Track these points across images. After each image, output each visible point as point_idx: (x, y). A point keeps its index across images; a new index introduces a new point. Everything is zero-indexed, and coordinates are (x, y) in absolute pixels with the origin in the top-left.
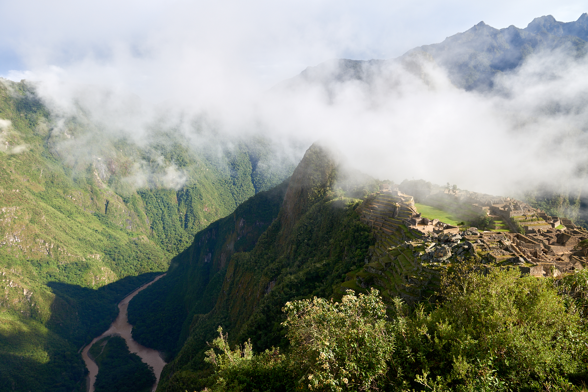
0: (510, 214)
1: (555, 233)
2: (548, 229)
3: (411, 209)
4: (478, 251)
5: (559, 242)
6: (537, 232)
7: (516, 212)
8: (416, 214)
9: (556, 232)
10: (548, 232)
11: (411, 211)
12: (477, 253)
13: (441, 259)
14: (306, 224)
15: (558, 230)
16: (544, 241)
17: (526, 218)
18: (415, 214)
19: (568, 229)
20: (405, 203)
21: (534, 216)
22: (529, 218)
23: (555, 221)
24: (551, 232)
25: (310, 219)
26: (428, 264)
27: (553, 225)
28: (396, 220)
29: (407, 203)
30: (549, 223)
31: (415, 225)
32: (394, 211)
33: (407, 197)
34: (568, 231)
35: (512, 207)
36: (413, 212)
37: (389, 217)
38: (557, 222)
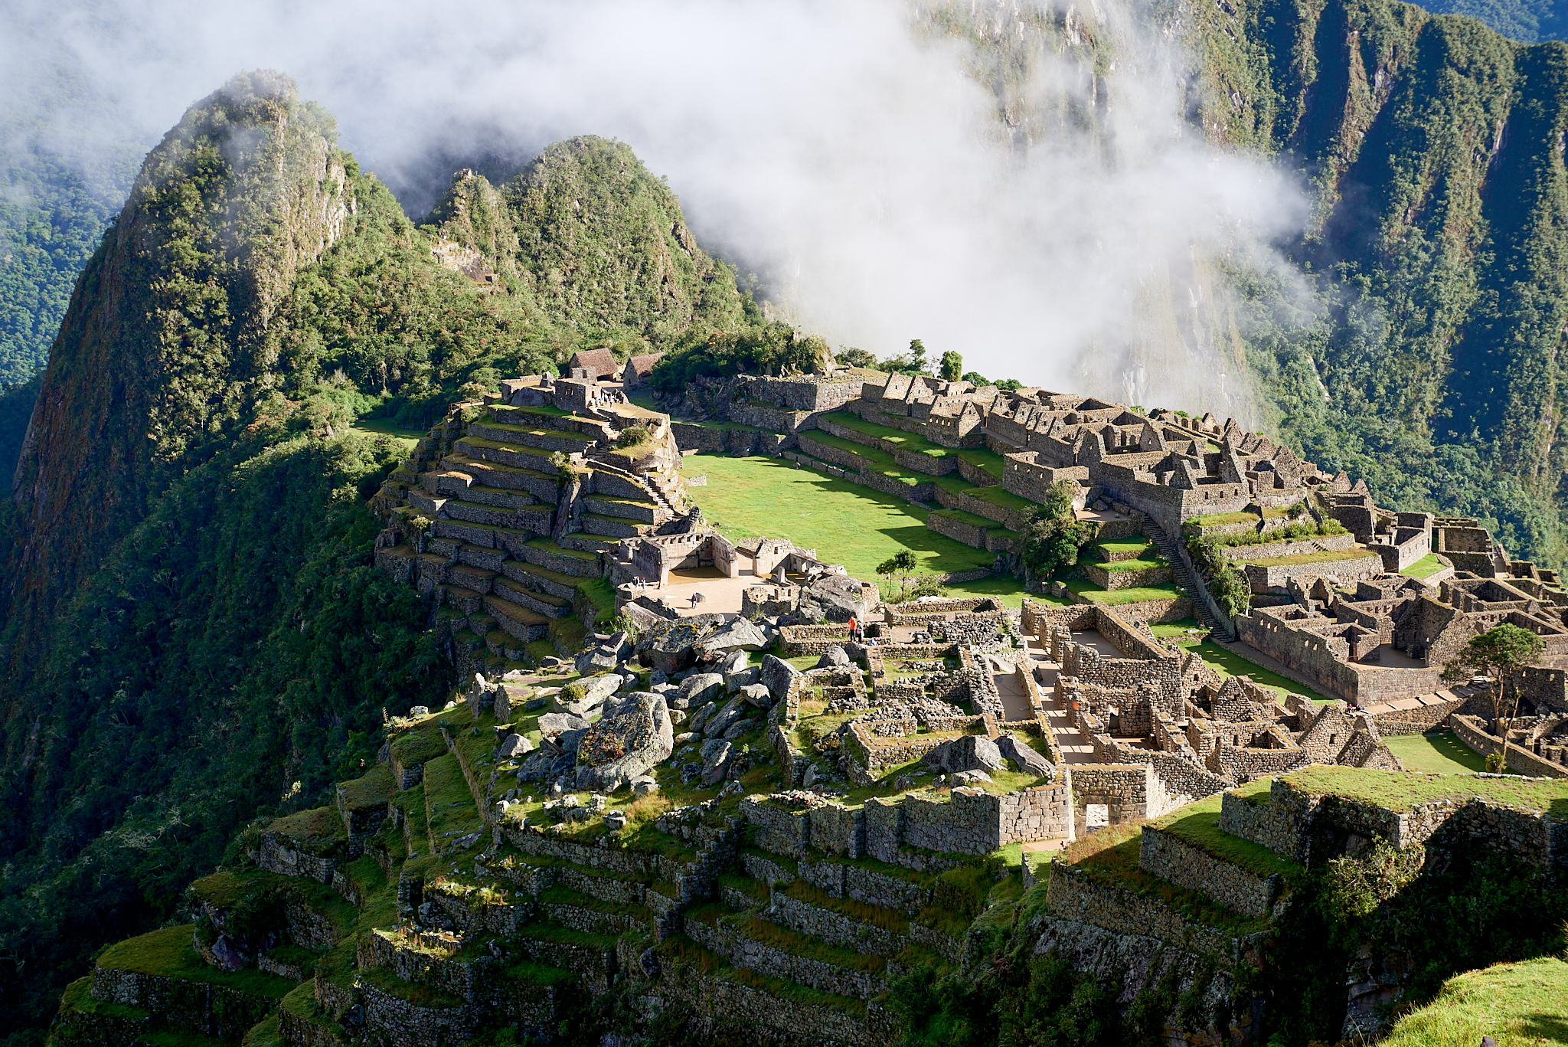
0: (1180, 505)
1: (1391, 600)
2: (1364, 577)
3: (651, 483)
4: (807, 714)
5: (1401, 644)
6: (1307, 596)
7: (1213, 489)
8: (676, 514)
9: (1399, 595)
10: (1365, 593)
11: (650, 500)
12: (794, 724)
13: (613, 771)
14: (125, 594)
15: (1411, 584)
16: (1330, 640)
17: (1261, 525)
18: (670, 514)
19: (1459, 576)
20: (622, 452)
21: (1300, 512)
22: (1275, 523)
23: (1402, 538)
24: (1375, 594)
25: (155, 563)
26: (539, 805)
27: (1390, 558)
28: (567, 554)
29: (630, 452)
30: (1370, 548)
31: (658, 578)
32: (559, 499)
33: (631, 422)
34: (1458, 585)
35: (1195, 464)
36: (660, 501)
37: (532, 536)
38: (1412, 543)
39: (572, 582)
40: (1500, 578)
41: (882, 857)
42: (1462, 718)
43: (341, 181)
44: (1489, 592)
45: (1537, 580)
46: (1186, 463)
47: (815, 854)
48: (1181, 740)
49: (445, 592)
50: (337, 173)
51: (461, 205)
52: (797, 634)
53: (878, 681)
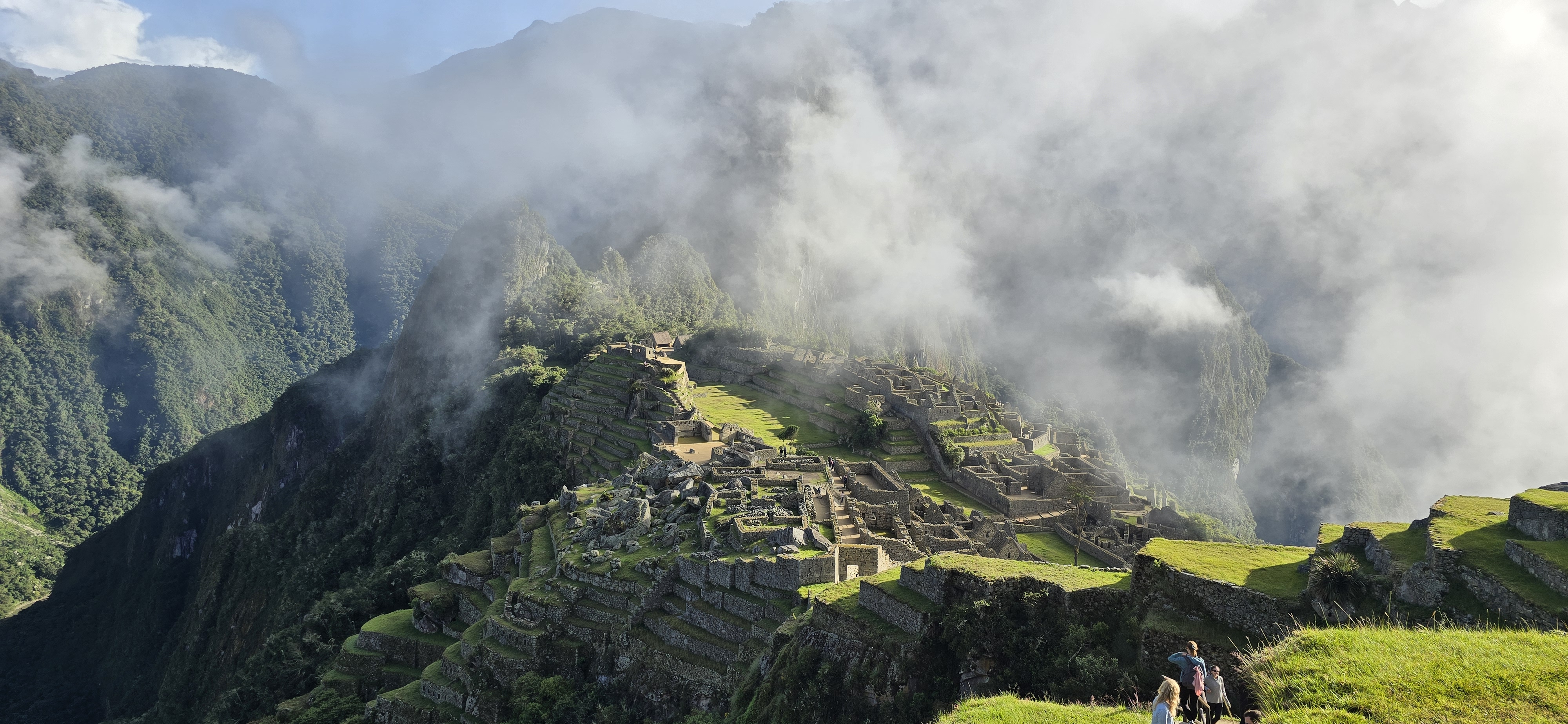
0: (927, 415)
1: (1027, 465)
2: (1016, 453)
3: (674, 395)
5: (1032, 487)
6: (987, 461)
7: (944, 409)
8: (685, 411)
9: (1032, 463)
10: (1015, 461)
11: (673, 403)
12: (709, 518)
15: (1038, 458)
17: (966, 426)
18: (681, 409)
19: (1062, 455)
20: (661, 380)
21: (986, 421)
22: (973, 426)
23: (1035, 436)
27: (1028, 445)
28: (632, 428)
29: (666, 380)
30: (1019, 440)
31: (673, 440)
32: (630, 401)
33: (667, 366)
34: (1061, 459)
35: (936, 396)
36: (678, 404)
37: (617, 419)
38: (1040, 439)
39: (633, 441)
40: (1082, 456)
41: (742, 589)
42: (1060, 525)
43: (547, 249)
44: (1076, 463)
45: (1100, 458)
46: (931, 395)
47: (711, 586)
48: (906, 532)
49: (573, 444)
50: (545, 246)
51: (605, 262)
52: (720, 471)
53: (754, 497)
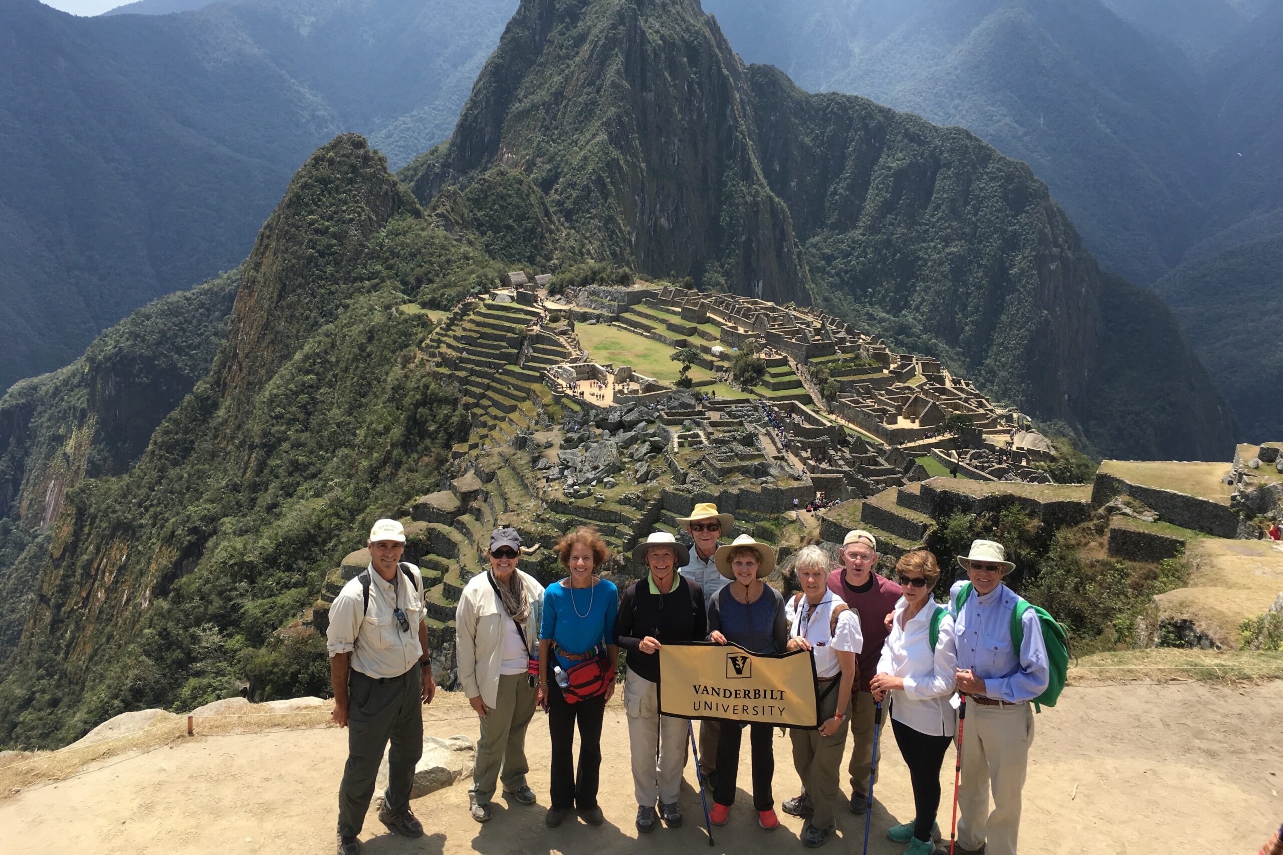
1: (900, 396)
3: (565, 340)
5: (907, 416)
7: (819, 344)
10: (889, 392)
11: (565, 347)
12: (678, 456)
13: (595, 476)
19: (930, 385)
22: (848, 360)
23: (903, 367)
24: (893, 393)
28: (525, 372)
30: (890, 372)
32: (520, 346)
33: (554, 311)
34: (929, 389)
35: (810, 332)
36: (570, 348)
37: (508, 364)
40: (948, 385)
42: (937, 451)
44: (944, 391)
45: (964, 386)
46: (806, 331)
48: (841, 462)
52: (667, 414)
53: (712, 437)
